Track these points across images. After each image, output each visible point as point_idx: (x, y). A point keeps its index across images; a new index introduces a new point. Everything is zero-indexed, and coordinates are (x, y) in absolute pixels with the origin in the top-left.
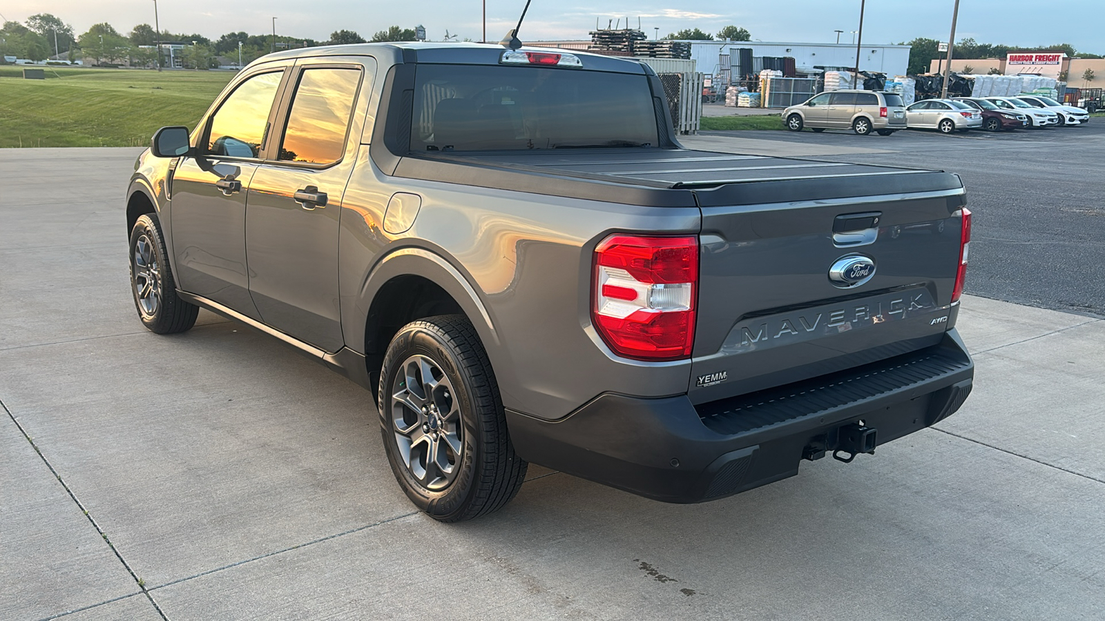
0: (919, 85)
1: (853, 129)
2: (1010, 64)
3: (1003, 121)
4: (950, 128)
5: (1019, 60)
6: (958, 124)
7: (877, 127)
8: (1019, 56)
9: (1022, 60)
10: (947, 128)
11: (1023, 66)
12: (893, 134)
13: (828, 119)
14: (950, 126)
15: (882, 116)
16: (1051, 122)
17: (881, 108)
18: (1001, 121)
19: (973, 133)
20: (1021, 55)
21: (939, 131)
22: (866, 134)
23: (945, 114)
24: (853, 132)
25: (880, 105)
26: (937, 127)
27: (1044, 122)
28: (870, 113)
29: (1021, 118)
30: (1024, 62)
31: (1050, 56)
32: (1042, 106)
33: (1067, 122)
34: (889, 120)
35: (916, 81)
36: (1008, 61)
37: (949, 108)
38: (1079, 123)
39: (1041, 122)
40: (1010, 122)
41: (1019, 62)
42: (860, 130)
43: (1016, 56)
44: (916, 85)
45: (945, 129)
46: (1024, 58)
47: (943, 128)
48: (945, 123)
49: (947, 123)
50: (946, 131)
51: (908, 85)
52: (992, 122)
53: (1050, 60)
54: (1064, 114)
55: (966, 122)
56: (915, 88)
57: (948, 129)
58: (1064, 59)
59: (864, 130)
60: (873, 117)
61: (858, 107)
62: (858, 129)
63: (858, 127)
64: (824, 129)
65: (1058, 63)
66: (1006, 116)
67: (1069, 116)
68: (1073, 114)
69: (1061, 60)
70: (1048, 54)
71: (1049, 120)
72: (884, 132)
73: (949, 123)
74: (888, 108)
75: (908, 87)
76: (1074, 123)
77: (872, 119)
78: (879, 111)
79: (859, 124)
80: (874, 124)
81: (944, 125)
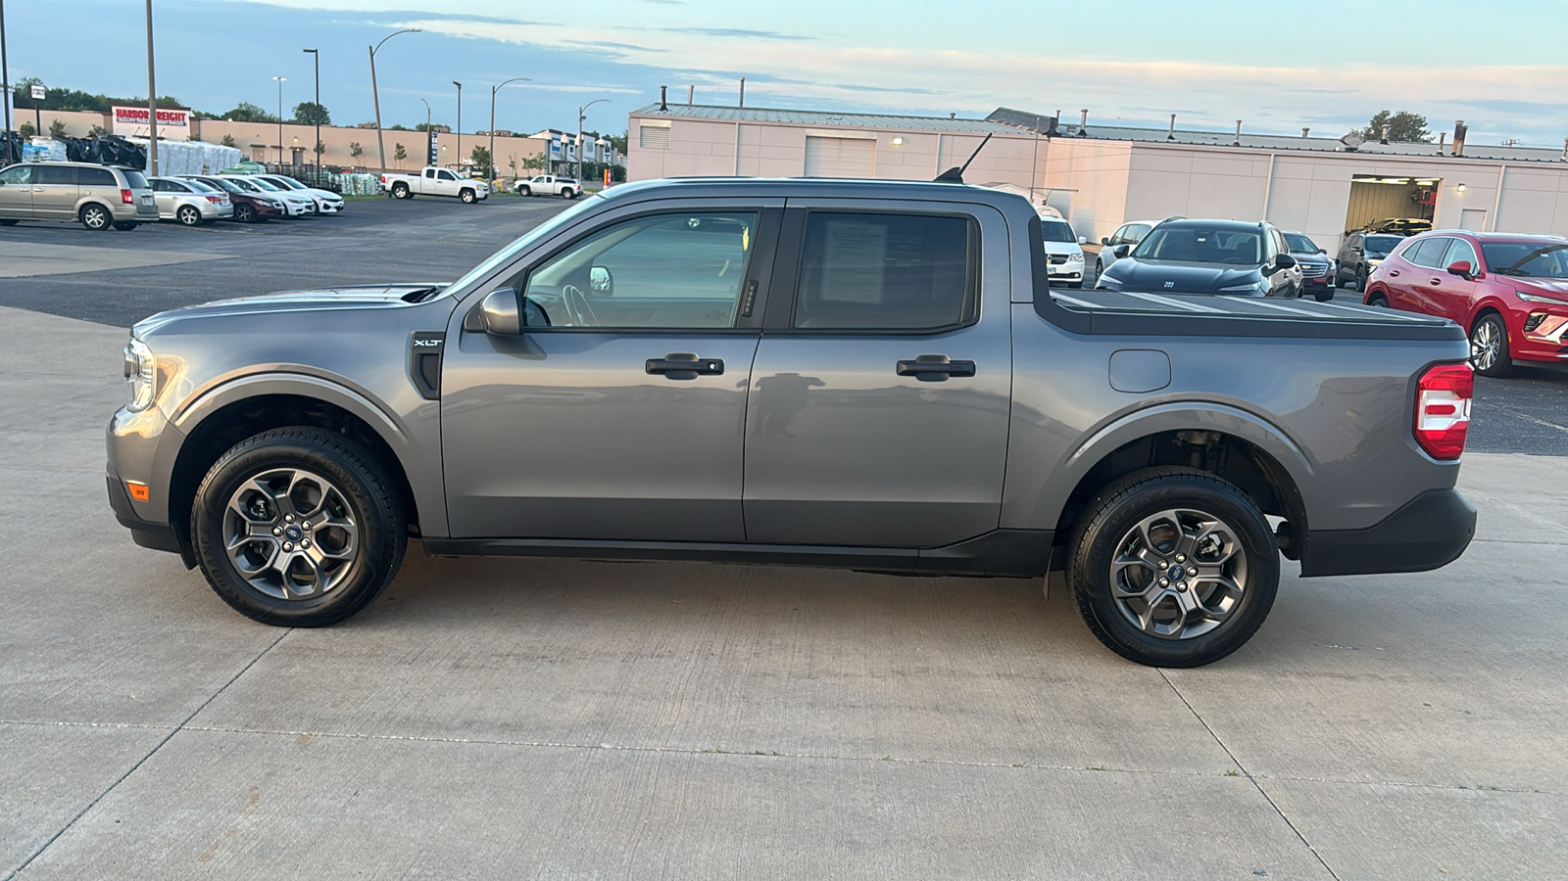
0: (72, 151)
1: (80, 221)
2: (118, 120)
3: (257, 208)
4: (195, 218)
5: (130, 116)
6: (205, 213)
7: (120, 219)
8: (129, 111)
9: (134, 117)
10: (190, 218)
11: (137, 125)
12: (137, 228)
13: (33, 206)
14: (193, 215)
15: (125, 202)
16: (308, 210)
17: (122, 191)
18: (253, 208)
19: (223, 225)
20: (132, 109)
21: (178, 222)
22: (104, 228)
23: (183, 199)
24: (81, 225)
25: (120, 186)
26: (174, 217)
27: (301, 210)
28: (106, 198)
29: (278, 205)
30: (138, 119)
31: (172, 114)
32: (288, 189)
33: (322, 210)
34: (138, 208)
35: (68, 145)
36: (114, 117)
37: (187, 190)
38: (335, 211)
39: (298, 210)
40: (267, 209)
41: (131, 119)
42: (93, 223)
43: (125, 111)
44: (67, 150)
45: (187, 219)
46: (136, 115)
47: (184, 218)
48: (185, 211)
49: (189, 211)
50: (190, 222)
51: (56, 151)
52: (242, 210)
53: (173, 119)
54: (317, 199)
55: (216, 210)
56: (67, 155)
57: (192, 220)
58: (191, 118)
59: (99, 223)
60: (112, 203)
61: (83, 189)
62: (89, 222)
63: (89, 219)
64: (18, 221)
65: (185, 124)
66: (260, 202)
67: (323, 202)
68: (328, 200)
69: (187, 121)
70: (170, 111)
71: (307, 207)
72: (126, 225)
73: (192, 211)
74: (133, 191)
75: (57, 154)
76: (330, 210)
77: (110, 207)
78: (120, 195)
79: (90, 214)
80: (114, 214)
81: (185, 215)
